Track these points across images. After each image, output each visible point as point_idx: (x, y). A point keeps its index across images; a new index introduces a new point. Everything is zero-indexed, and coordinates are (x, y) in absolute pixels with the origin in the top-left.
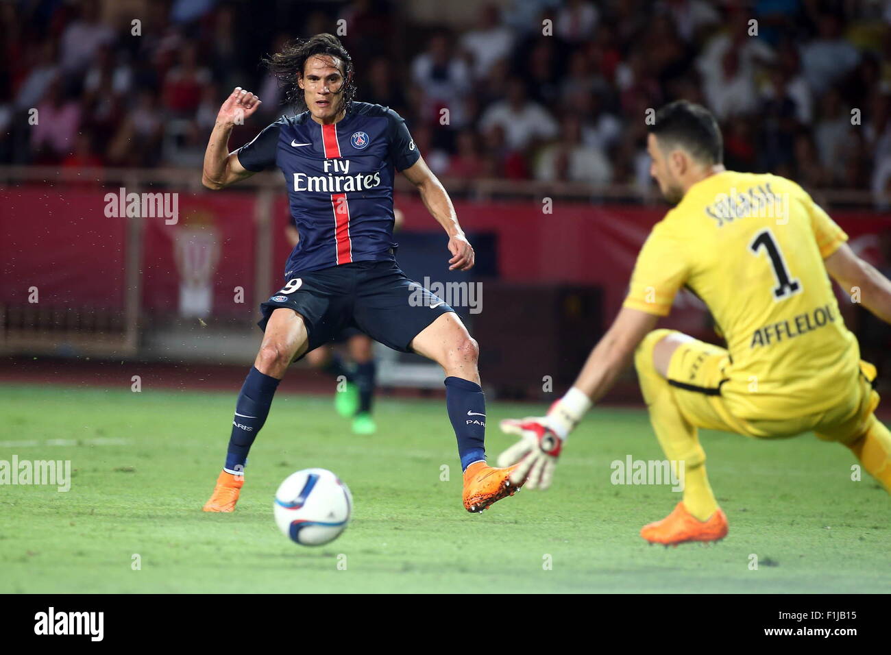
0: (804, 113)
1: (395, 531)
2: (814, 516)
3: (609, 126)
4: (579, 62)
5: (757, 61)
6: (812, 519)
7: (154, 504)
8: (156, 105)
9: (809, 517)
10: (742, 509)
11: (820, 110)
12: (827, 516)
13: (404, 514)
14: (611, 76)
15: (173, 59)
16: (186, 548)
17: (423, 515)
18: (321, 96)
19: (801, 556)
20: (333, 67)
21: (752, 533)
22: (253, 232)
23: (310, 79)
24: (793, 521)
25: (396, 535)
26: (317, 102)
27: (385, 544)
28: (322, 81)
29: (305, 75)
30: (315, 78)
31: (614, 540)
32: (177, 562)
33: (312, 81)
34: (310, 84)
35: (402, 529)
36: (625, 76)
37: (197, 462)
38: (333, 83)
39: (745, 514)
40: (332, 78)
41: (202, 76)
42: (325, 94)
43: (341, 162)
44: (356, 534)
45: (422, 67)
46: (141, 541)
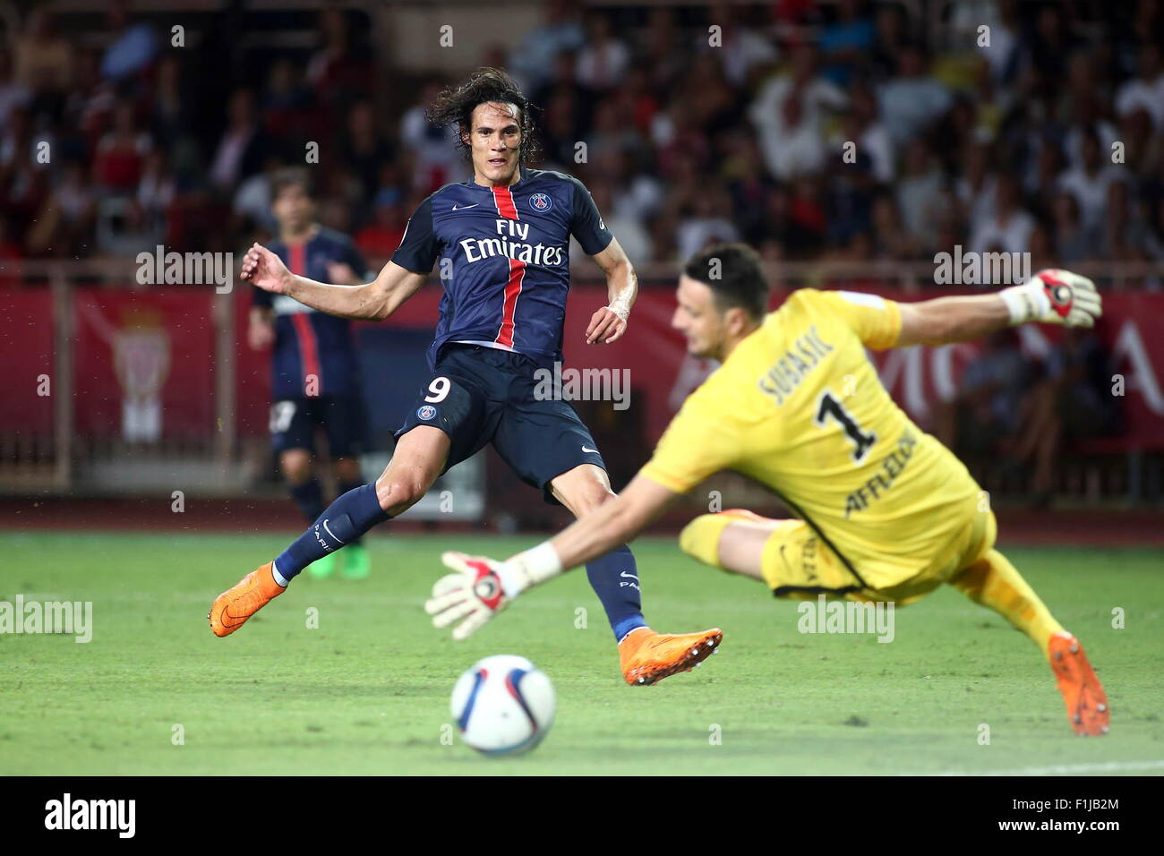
0: (884, 167)
1: (395, 698)
2: (910, 664)
3: (645, 192)
4: (606, 114)
5: (825, 108)
6: (908, 668)
7: (98, 674)
8: (85, 181)
9: (905, 665)
10: (821, 657)
11: (903, 166)
12: (927, 664)
13: (407, 676)
14: (645, 129)
15: (106, 122)
16: (138, 726)
17: (430, 677)
18: (495, 153)
19: (895, 713)
20: (510, 117)
21: (834, 687)
22: (211, 334)
23: (480, 132)
24: (884, 670)
25: (397, 702)
26: (491, 161)
27: (383, 714)
28: (496, 135)
29: (474, 128)
30: (487, 131)
31: (666, 700)
32: (126, 744)
33: (483, 135)
34: (481, 140)
35: (403, 695)
36: (663, 130)
37: (149, 619)
38: (511, 136)
39: (825, 663)
40: (508, 131)
41: (142, 144)
42: (502, 150)
43: (518, 225)
44: (348, 702)
45: (414, 124)
46: (82, 719)
